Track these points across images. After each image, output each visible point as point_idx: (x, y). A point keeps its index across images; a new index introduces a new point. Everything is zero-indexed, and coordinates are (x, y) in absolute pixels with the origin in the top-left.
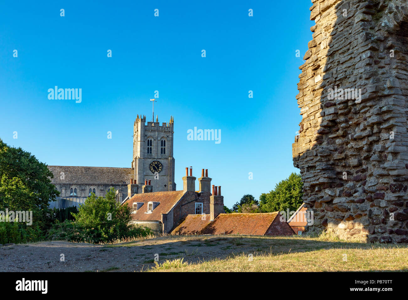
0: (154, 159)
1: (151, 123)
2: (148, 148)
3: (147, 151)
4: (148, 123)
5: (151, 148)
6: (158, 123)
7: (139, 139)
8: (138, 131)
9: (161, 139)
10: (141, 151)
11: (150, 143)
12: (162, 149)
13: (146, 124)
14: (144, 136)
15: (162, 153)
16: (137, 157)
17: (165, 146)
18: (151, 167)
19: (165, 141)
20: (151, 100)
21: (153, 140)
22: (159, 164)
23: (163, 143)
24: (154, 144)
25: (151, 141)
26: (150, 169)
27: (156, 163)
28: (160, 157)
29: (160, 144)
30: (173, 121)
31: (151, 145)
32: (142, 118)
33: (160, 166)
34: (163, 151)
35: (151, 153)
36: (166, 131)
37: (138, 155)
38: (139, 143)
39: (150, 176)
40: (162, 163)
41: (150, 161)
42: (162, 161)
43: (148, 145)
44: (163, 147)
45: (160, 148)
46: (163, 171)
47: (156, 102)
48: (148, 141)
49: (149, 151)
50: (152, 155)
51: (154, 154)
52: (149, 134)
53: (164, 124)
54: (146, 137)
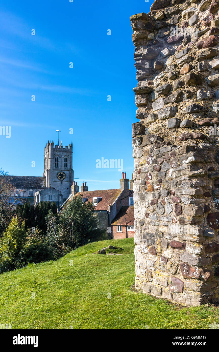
0: (60, 170)
1: (58, 146)
2: (56, 163)
3: (55, 165)
4: (56, 146)
5: (58, 163)
6: (63, 146)
7: (50, 157)
8: (48, 151)
9: (64, 156)
10: (51, 165)
11: (57, 160)
12: (65, 163)
13: (54, 147)
14: (53, 155)
15: (65, 166)
16: (48, 169)
17: (67, 161)
18: (58, 176)
19: (67, 158)
20: (57, 131)
21: (59, 157)
22: (63, 174)
23: (66, 160)
24: (60, 160)
25: (58, 158)
26: (57, 178)
27: (61, 173)
28: (64, 169)
29: (63, 160)
30: (72, 145)
31: (58, 161)
32: (52, 142)
33: (64, 175)
34: (66, 165)
35: (58, 166)
36: (68, 151)
37: (49, 167)
38: (49, 160)
39: (58, 182)
40: (65, 173)
41: (57, 172)
42: (65, 172)
43: (56, 161)
44: (66, 162)
45: (64, 163)
46: (66, 178)
47: (60, 132)
48: (56, 158)
49: (57, 165)
50: (58, 168)
51: (60, 168)
52: (56, 153)
53: (66, 147)
54: (54, 156)
